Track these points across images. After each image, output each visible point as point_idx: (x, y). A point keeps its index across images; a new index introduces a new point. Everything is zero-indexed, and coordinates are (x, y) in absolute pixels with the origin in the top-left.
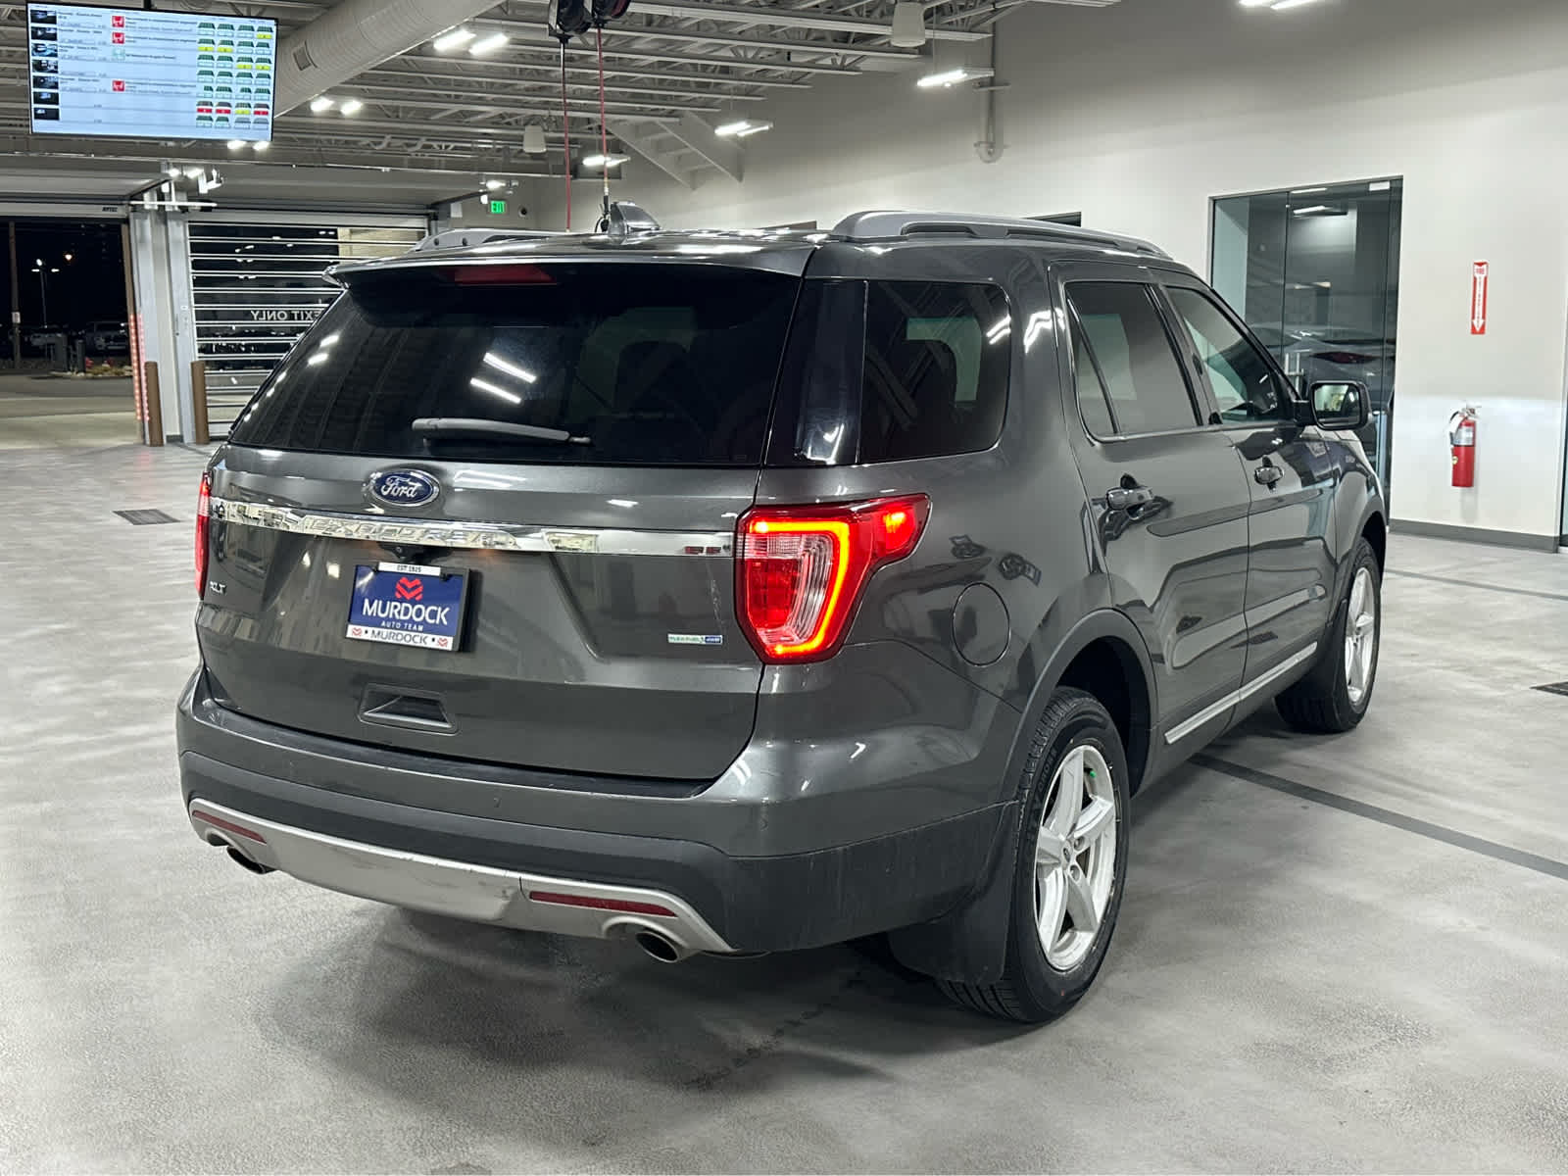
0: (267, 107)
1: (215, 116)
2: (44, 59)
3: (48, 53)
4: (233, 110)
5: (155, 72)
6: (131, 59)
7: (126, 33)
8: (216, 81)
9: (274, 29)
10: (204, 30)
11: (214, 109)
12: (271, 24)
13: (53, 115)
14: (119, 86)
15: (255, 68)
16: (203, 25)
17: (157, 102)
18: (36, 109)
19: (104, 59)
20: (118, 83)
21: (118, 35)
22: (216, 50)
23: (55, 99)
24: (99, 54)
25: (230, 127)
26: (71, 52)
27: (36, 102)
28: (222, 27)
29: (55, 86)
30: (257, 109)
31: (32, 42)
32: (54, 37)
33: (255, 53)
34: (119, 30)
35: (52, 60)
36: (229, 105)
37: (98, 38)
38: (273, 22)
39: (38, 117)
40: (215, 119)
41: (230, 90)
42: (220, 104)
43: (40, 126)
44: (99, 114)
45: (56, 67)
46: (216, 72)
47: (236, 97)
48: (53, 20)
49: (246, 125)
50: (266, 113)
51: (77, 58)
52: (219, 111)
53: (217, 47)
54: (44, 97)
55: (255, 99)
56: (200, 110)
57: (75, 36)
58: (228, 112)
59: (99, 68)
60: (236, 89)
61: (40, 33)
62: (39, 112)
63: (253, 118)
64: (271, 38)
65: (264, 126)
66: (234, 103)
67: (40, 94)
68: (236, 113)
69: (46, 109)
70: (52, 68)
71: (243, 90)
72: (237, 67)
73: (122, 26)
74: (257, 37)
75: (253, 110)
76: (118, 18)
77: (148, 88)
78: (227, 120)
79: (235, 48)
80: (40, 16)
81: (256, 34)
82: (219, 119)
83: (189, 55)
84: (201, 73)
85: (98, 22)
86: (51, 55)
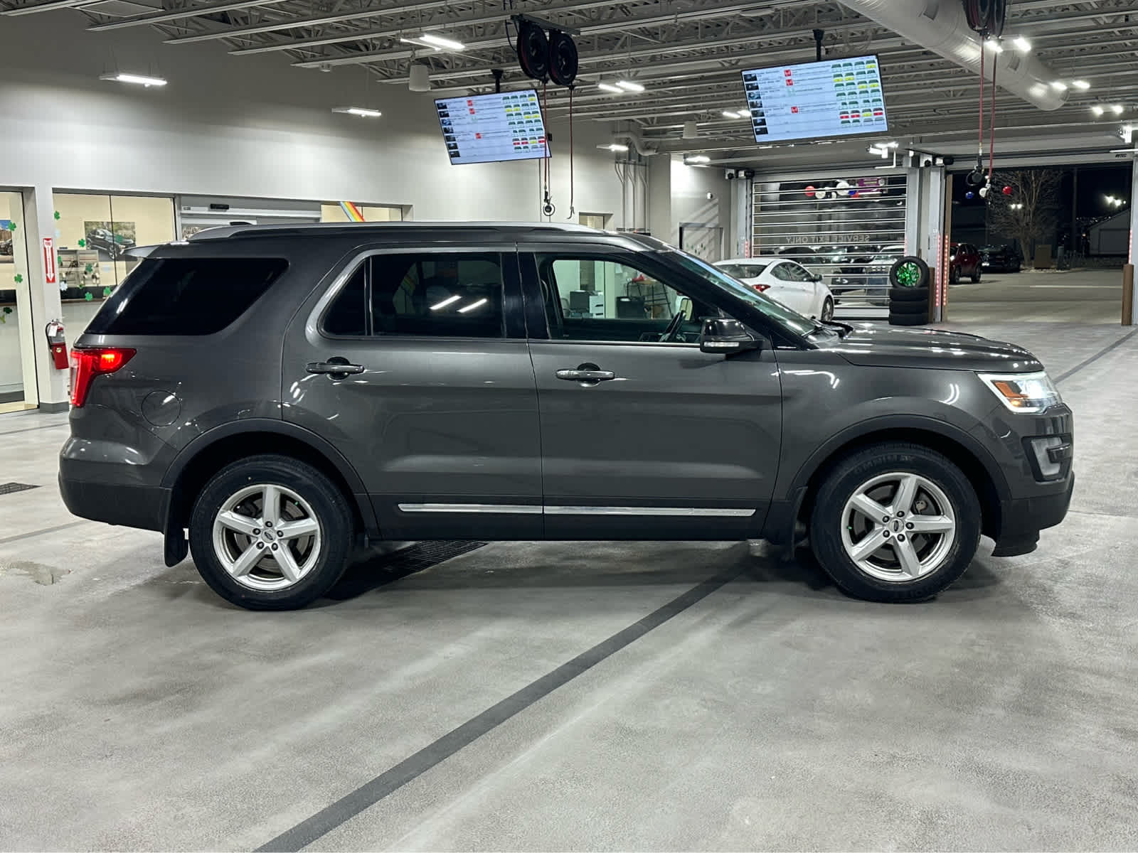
0: (881, 109)
1: (851, 120)
2: (755, 101)
3: (756, 97)
4: (861, 114)
5: (813, 99)
6: (797, 93)
7: (794, 79)
8: (847, 99)
9: (876, 60)
10: (835, 69)
11: (850, 115)
12: (873, 58)
13: (765, 131)
14: (795, 110)
15: (869, 87)
16: (834, 67)
17: (816, 116)
18: (756, 129)
19: (784, 96)
20: (794, 108)
21: (789, 81)
22: (844, 80)
23: (763, 122)
24: (780, 94)
25: (861, 126)
26: (767, 95)
27: (755, 125)
28: (845, 65)
29: (763, 115)
30: (875, 112)
31: (747, 92)
32: (757, 88)
33: (867, 78)
34: (789, 78)
35: (758, 101)
36: (858, 112)
37: (779, 84)
38: (874, 57)
39: (758, 133)
40: (851, 121)
41: (856, 103)
42: (853, 112)
43: (760, 138)
44: (788, 128)
45: (761, 104)
46: (846, 93)
47: (861, 106)
48: (755, 79)
49: (870, 123)
50: (881, 114)
51: (770, 98)
52: (853, 117)
53: (844, 78)
54: (759, 122)
55: (872, 106)
56: (842, 117)
57: (767, 85)
58: (858, 116)
59: (782, 101)
60: (861, 101)
61: (750, 87)
62: (758, 130)
63: (874, 118)
64: (875, 66)
65: (882, 122)
66: (861, 110)
67: (756, 120)
68: (863, 116)
69: (761, 129)
70: (759, 105)
71: (865, 101)
72: (858, 88)
73: (790, 75)
74: (867, 68)
75: (872, 113)
76: (787, 71)
77: (810, 108)
78: (858, 121)
79: (855, 76)
80: (749, 78)
81: (866, 66)
82: (854, 121)
83: (829, 85)
84: (838, 95)
85: (777, 75)
86: (757, 98)
